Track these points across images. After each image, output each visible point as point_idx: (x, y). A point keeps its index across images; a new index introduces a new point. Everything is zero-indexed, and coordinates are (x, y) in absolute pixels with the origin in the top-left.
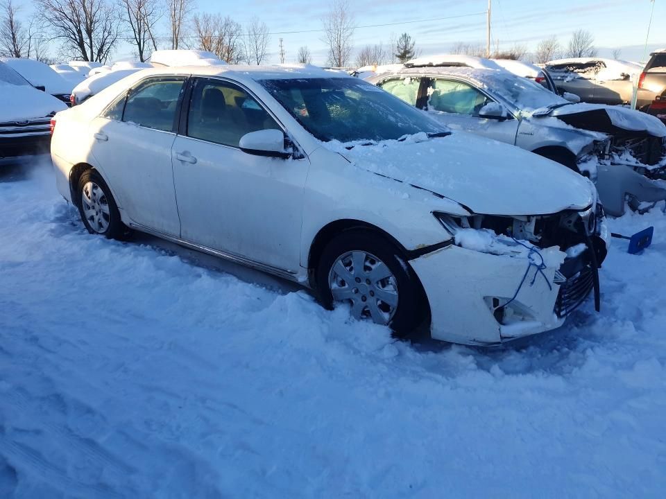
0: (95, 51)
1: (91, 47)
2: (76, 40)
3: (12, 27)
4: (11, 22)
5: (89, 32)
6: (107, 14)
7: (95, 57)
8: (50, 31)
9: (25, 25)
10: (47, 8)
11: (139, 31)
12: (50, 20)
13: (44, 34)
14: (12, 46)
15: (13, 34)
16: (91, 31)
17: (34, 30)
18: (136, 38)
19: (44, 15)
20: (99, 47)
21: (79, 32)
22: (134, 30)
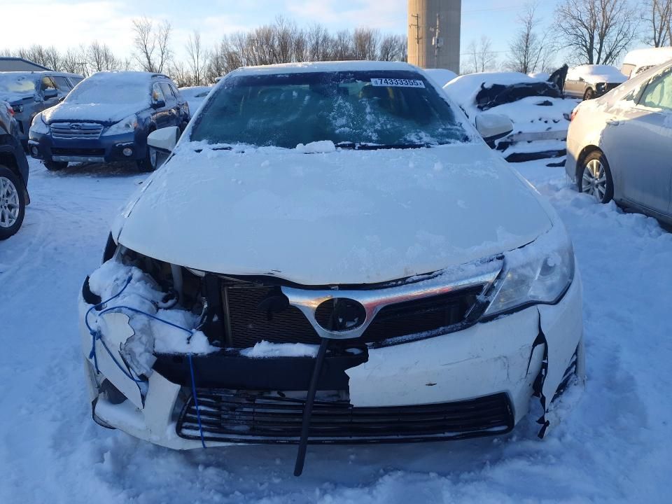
0: (603, 56)
1: (599, 53)
2: (586, 47)
3: (527, 40)
4: (528, 35)
5: (602, 36)
6: (627, 15)
7: (601, 62)
8: (563, 39)
9: (540, 37)
10: (565, 17)
11: (661, 29)
12: (565, 30)
13: (555, 44)
14: (523, 58)
15: (527, 47)
16: (605, 35)
17: (546, 41)
18: (655, 38)
19: (560, 26)
20: (608, 51)
21: (592, 38)
22: (655, 30)
